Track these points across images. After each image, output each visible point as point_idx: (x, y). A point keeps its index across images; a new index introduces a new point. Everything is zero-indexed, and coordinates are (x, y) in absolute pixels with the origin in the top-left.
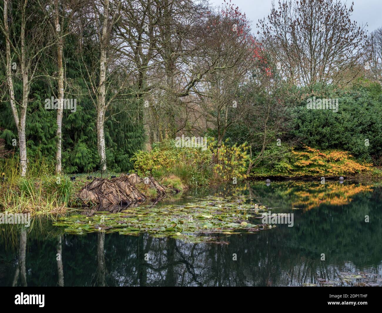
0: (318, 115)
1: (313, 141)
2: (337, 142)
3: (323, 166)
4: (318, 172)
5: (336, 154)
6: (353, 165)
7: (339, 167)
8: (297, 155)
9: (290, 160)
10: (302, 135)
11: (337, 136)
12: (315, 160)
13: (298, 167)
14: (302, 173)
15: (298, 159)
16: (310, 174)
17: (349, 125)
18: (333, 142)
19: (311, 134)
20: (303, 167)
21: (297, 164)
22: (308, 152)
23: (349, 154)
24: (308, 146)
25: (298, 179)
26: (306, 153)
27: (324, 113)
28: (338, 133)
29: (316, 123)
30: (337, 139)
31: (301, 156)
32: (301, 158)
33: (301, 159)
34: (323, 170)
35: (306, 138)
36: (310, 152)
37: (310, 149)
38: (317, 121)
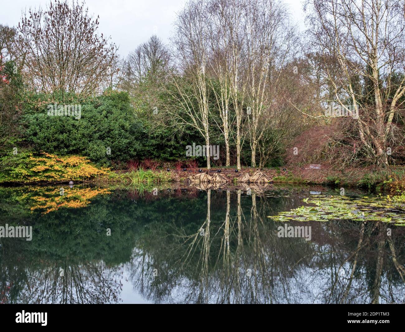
0: (55, 122)
1: (51, 147)
2: (74, 148)
3: (59, 171)
4: (53, 177)
5: (73, 159)
6: (90, 169)
7: (76, 171)
8: (34, 161)
9: (27, 166)
10: (39, 141)
11: (74, 142)
12: (51, 166)
13: (34, 172)
14: (38, 179)
15: (35, 165)
16: (45, 179)
17: (86, 132)
18: (71, 148)
19: (48, 140)
20: (39, 172)
21: (34, 169)
22: (46, 157)
23: (87, 159)
24: (46, 152)
25: (34, 184)
26: (44, 159)
27: (60, 120)
28: (75, 139)
29: (52, 130)
30: (75, 145)
31: (39, 162)
32: (38, 163)
33: (39, 165)
34: (58, 175)
35: (44, 145)
36: (49, 158)
37: (48, 155)
38: (54, 128)
